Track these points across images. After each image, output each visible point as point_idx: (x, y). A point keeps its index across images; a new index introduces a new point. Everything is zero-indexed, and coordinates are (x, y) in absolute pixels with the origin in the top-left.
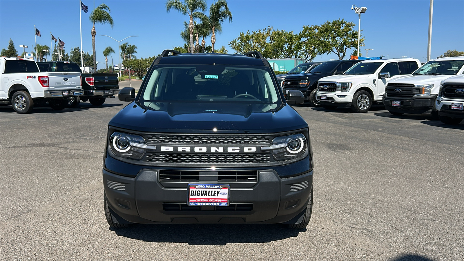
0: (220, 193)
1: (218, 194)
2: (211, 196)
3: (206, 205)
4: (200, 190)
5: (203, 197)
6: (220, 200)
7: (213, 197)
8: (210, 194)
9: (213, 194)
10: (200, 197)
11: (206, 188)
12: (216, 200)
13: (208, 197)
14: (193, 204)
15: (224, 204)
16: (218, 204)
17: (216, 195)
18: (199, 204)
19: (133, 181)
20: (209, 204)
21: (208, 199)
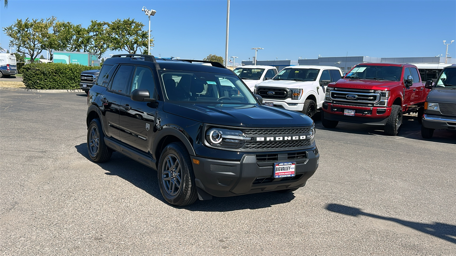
0: (291, 168)
1: (289, 168)
2: (286, 170)
3: (284, 177)
4: (281, 166)
5: (282, 171)
6: (290, 173)
7: (287, 171)
8: (285, 170)
9: (287, 169)
10: (281, 171)
11: (284, 165)
12: (288, 173)
13: (284, 171)
14: (277, 177)
15: (293, 175)
16: (290, 176)
17: (288, 169)
18: (280, 176)
19: (239, 164)
20: (285, 176)
21: (284, 172)
